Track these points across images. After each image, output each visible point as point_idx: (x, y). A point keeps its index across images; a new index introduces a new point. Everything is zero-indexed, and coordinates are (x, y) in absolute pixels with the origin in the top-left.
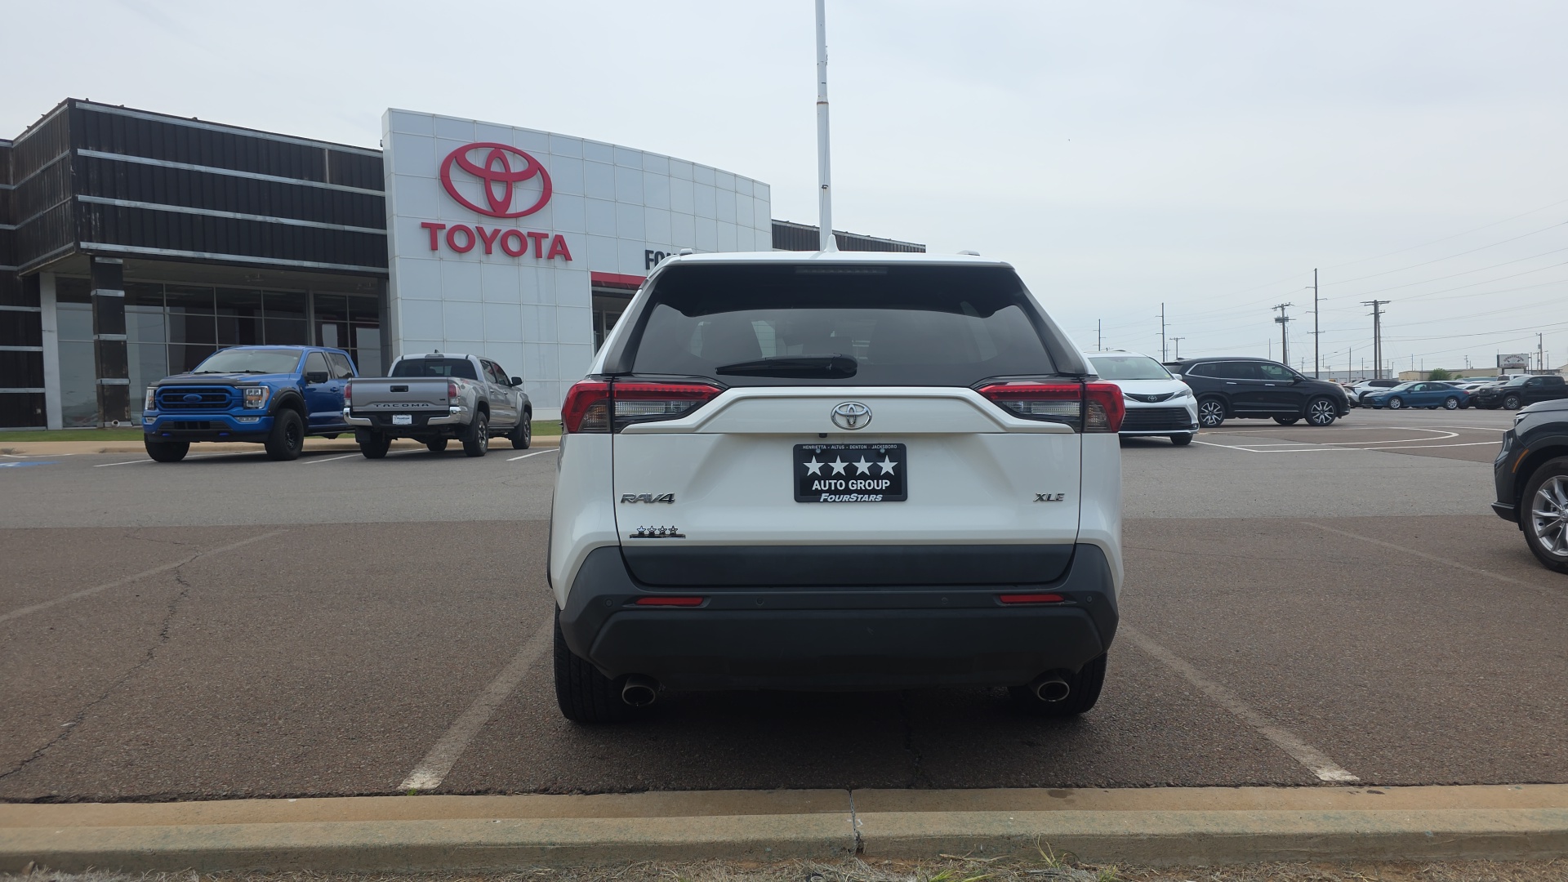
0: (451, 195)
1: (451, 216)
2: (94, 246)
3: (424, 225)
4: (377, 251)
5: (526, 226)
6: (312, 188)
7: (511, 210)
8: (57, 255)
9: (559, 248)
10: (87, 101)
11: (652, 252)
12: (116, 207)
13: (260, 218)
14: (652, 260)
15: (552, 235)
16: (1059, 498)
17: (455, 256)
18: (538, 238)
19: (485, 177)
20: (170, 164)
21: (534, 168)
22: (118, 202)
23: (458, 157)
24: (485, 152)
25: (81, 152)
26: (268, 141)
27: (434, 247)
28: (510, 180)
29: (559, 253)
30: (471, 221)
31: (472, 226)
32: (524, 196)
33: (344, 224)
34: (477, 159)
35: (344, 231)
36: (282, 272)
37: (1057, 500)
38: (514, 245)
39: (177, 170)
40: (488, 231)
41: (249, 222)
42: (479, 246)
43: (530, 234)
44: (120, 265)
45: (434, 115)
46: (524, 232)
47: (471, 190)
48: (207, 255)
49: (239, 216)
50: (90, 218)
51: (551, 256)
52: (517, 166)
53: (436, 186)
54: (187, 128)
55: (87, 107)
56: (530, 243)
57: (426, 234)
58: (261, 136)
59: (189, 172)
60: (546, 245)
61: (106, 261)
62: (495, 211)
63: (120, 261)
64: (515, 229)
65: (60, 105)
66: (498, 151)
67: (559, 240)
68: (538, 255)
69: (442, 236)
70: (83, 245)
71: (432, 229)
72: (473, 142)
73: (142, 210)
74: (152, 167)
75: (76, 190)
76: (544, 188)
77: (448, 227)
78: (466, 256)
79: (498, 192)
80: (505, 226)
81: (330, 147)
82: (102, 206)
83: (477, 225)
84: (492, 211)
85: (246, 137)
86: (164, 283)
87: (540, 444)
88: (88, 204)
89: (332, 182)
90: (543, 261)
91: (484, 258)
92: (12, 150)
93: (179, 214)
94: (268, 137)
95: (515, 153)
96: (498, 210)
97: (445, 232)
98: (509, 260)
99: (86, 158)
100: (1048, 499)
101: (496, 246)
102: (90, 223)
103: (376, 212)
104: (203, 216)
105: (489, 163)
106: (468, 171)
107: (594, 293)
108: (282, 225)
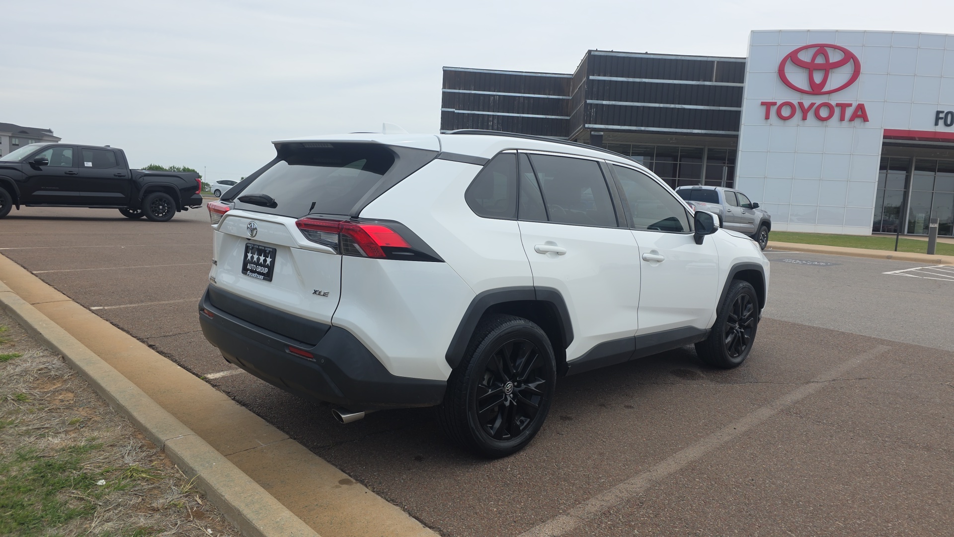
0: (784, 82)
1: (781, 95)
2: (591, 126)
3: (763, 104)
4: (733, 121)
5: (834, 100)
6: (704, 86)
7: (826, 89)
8: (578, 131)
9: (860, 113)
10: (597, 51)
11: (942, 112)
12: (603, 105)
13: (672, 106)
14: (942, 118)
15: (855, 105)
16: (325, 295)
17: (781, 122)
18: (843, 107)
19: (810, 68)
20: (631, 80)
21: (849, 57)
22: (605, 102)
23: (793, 57)
24: (812, 51)
25: (591, 77)
26: (683, 60)
27: (767, 117)
28: (828, 68)
29: (859, 116)
30: (794, 98)
31: (795, 102)
32: (837, 78)
33: (720, 106)
34: (805, 57)
35: (719, 110)
36: (685, 136)
37: (324, 295)
38: (824, 113)
39: (634, 82)
40: (806, 105)
41: (667, 108)
42: (798, 114)
43: (838, 105)
44: (602, 136)
45: (781, 30)
46: (833, 103)
47: (799, 78)
48: (643, 128)
49: (662, 105)
50: (591, 112)
51: (852, 119)
52: (835, 57)
53: (775, 77)
54: (642, 58)
55: (596, 53)
56: (837, 111)
57: (764, 108)
58: (679, 58)
59: (640, 83)
60: (849, 112)
61: (596, 133)
62: (813, 90)
63: (602, 133)
64: (827, 101)
65: (586, 54)
66: (821, 49)
67: (861, 107)
68: (842, 119)
69: (773, 110)
70: (587, 126)
71: (768, 105)
72: (805, 45)
73: (614, 106)
74: (622, 82)
75: (587, 98)
76: (854, 71)
77: (778, 104)
78: (788, 122)
79: (818, 78)
80: (818, 100)
81: (718, 59)
82: (597, 105)
83: (799, 101)
84: (811, 90)
85: (671, 60)
86: (631, 144)
87: (775, 248)
88: (591, 104)
89: (716, 81)
90: (845, 123)
91: (801, 123)
92: (573, 78)
93: (632, 107)
94: (683, 58)
95: (835, 48)
96: (816, 89)
97: (776, 107)
98: (819, 123)
99: (593, 80)
100: (319, 294)
101: (811, 115)
102: (591, 114)
103: (736, 97)
104: (644, 107)
105: (814, 58)
106: (798, 65)
107: (884, 144)
108: (684, 109)
